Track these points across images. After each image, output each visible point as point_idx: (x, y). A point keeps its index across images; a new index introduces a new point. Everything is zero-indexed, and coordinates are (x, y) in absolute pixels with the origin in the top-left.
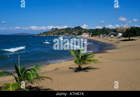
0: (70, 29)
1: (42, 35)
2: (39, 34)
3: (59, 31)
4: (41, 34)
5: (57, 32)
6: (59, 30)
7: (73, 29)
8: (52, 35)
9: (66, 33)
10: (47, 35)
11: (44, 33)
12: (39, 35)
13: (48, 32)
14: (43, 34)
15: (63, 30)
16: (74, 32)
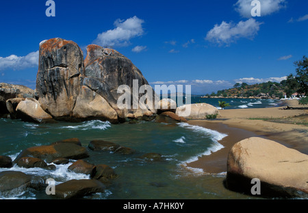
0: (271, 86)
1: (216, 97)
2: (210, 94)
3: (248, 88)
4: (213, 95)
5: (246, 91)
6: (250, 87)
7: (277, 84)
8: (236, 97)
9: (263, 92)
10: (225, 96)
11: (219, 93)
12: (209, 97)
13: (228, 91)
14: (218, 95)
15: (258, 87)
16: (280, 91)
